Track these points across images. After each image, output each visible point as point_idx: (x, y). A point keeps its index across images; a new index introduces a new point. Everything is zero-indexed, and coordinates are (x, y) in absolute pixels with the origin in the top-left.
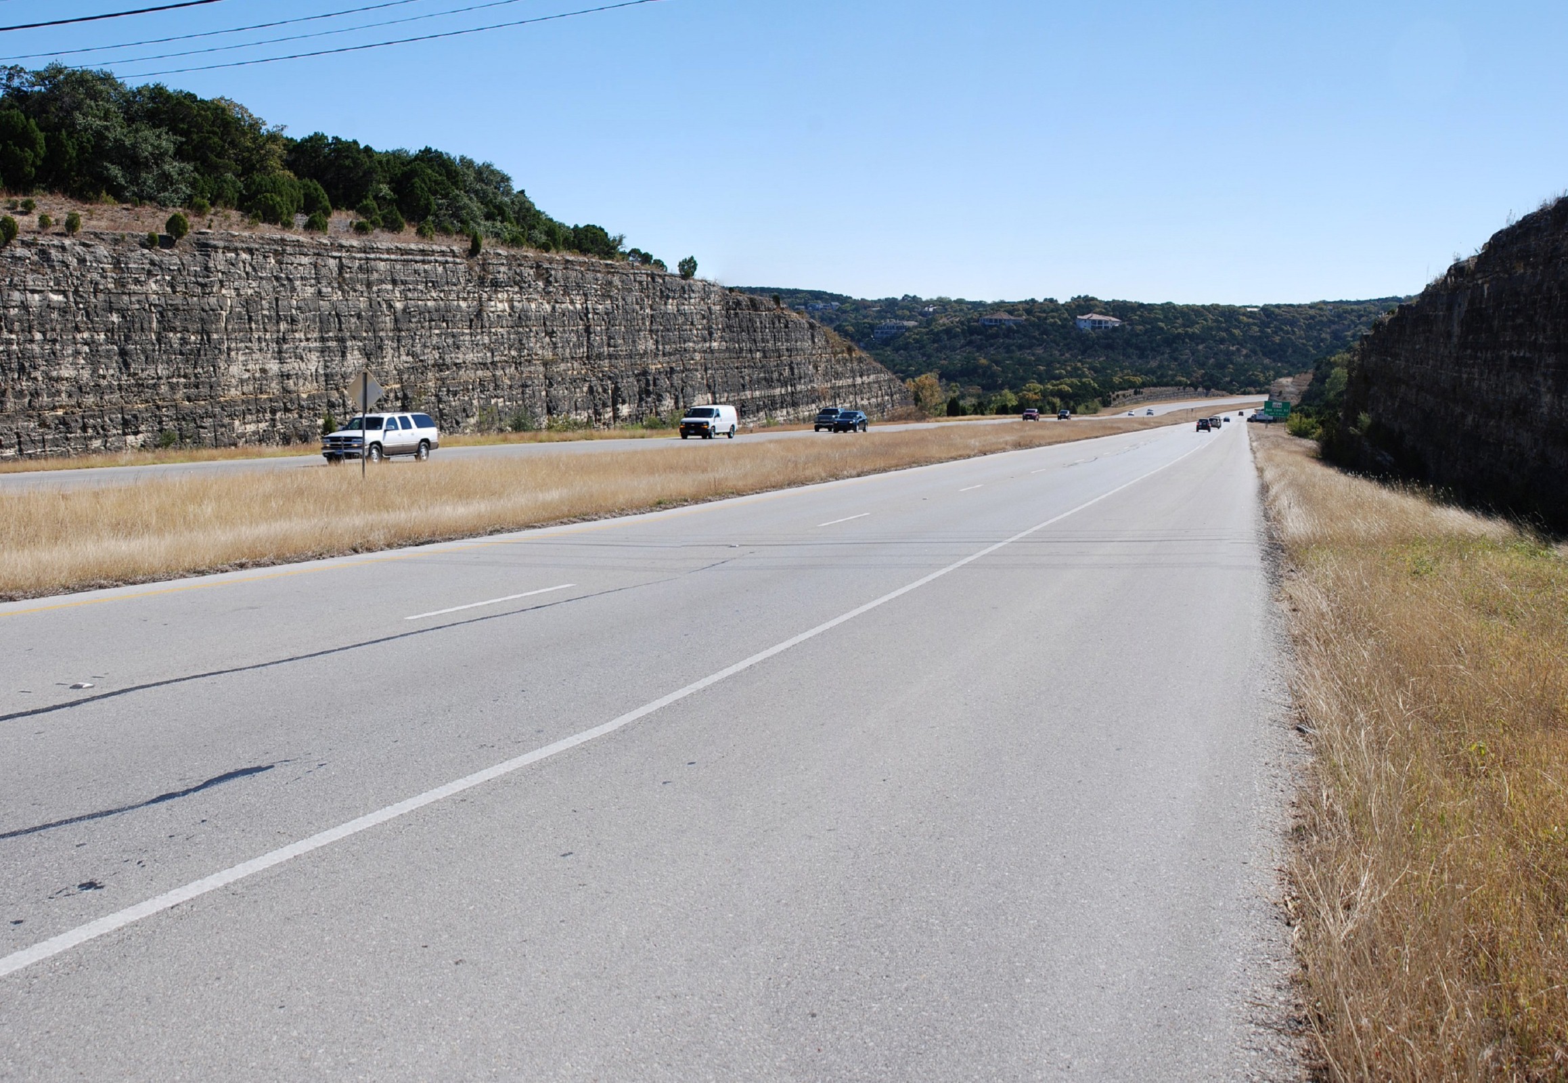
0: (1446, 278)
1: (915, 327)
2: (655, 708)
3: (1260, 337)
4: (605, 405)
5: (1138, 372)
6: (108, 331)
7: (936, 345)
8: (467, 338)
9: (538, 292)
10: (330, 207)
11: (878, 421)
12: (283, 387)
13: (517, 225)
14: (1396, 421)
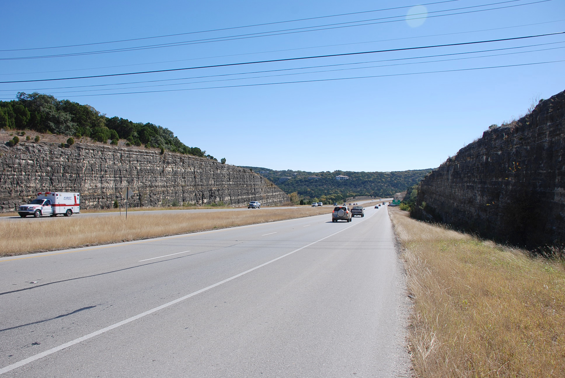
0: (446, 162)
1: (291, 179)
2: (214, 286)
3: (390, 181)
4: (200, 199)
5: (354, 192)
6: (47, 172)
7: (297, 184)
8: (159, 178)
9: (181, 166)
10: (119, 138)
11: (279, 206)
12: (102, 191)
13: (175, 146)
14: (433, 205)
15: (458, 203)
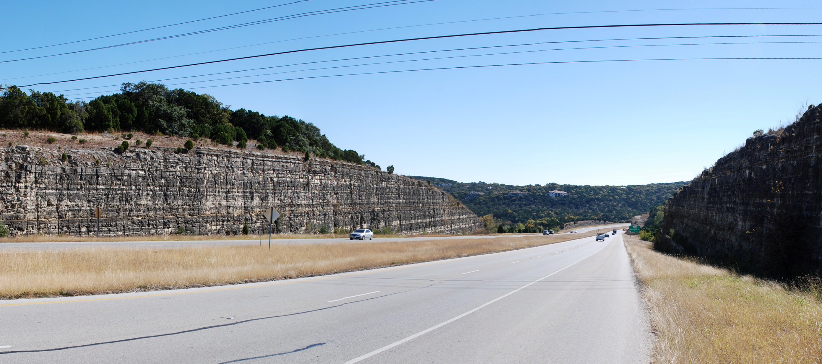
0: (701, 176)
1: (484, 195)
3: (626, 199)
4: (357, 224)
5: (575, 214)
6: (160, 186)
7: (492, 203)
8: (303, 194)
9: (332, 176)
10: (247, 138)
11: (469, 234)
12: (227, 211)
13: (322, 148)
14: (684, 233)
15: (716, 230)
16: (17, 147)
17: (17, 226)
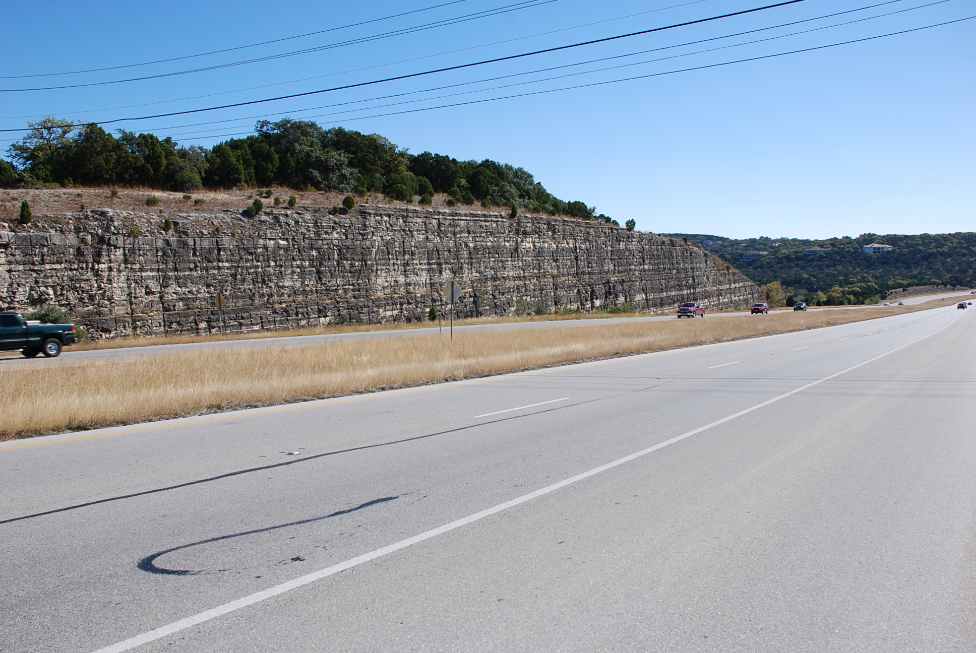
1: (767, 255)
4: (586, 300)
5: (905, 277)
6: (310, 260)
7: (779, 265)
8: (510, 263)
9: (549, 238)
10: (433, 192)
11: (744, 309)
12: (407, 291)
13: (537, 201)
16: (92, 212)
17: (100, 326)
